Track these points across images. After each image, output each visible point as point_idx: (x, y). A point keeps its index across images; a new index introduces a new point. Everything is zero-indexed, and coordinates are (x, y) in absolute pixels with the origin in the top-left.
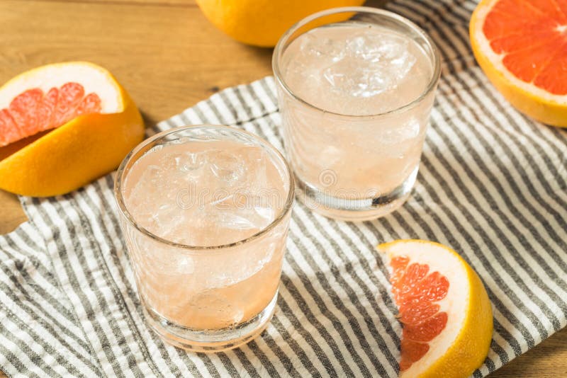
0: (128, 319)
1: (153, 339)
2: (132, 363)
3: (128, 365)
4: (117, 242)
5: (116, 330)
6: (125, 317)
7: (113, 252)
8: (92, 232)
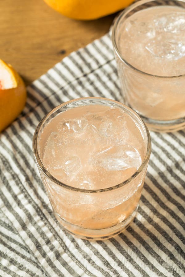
0: (48, 225)
1: (67, 235)
2: (58, 256)
3: (55, 258)
4: (28, 171)
5: (43, 234)
6: (46, 224)
7: (28, 179)
8: (11, 168)
